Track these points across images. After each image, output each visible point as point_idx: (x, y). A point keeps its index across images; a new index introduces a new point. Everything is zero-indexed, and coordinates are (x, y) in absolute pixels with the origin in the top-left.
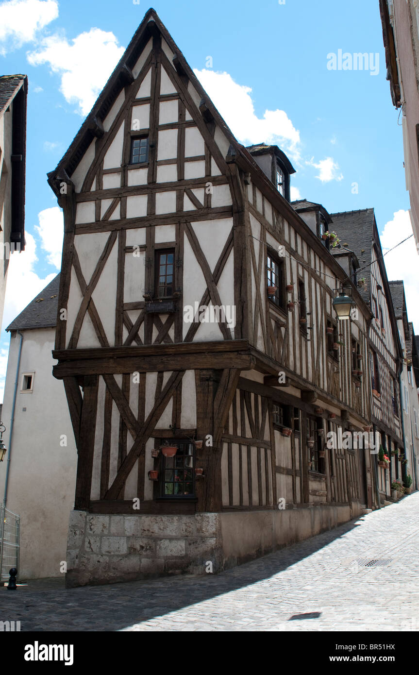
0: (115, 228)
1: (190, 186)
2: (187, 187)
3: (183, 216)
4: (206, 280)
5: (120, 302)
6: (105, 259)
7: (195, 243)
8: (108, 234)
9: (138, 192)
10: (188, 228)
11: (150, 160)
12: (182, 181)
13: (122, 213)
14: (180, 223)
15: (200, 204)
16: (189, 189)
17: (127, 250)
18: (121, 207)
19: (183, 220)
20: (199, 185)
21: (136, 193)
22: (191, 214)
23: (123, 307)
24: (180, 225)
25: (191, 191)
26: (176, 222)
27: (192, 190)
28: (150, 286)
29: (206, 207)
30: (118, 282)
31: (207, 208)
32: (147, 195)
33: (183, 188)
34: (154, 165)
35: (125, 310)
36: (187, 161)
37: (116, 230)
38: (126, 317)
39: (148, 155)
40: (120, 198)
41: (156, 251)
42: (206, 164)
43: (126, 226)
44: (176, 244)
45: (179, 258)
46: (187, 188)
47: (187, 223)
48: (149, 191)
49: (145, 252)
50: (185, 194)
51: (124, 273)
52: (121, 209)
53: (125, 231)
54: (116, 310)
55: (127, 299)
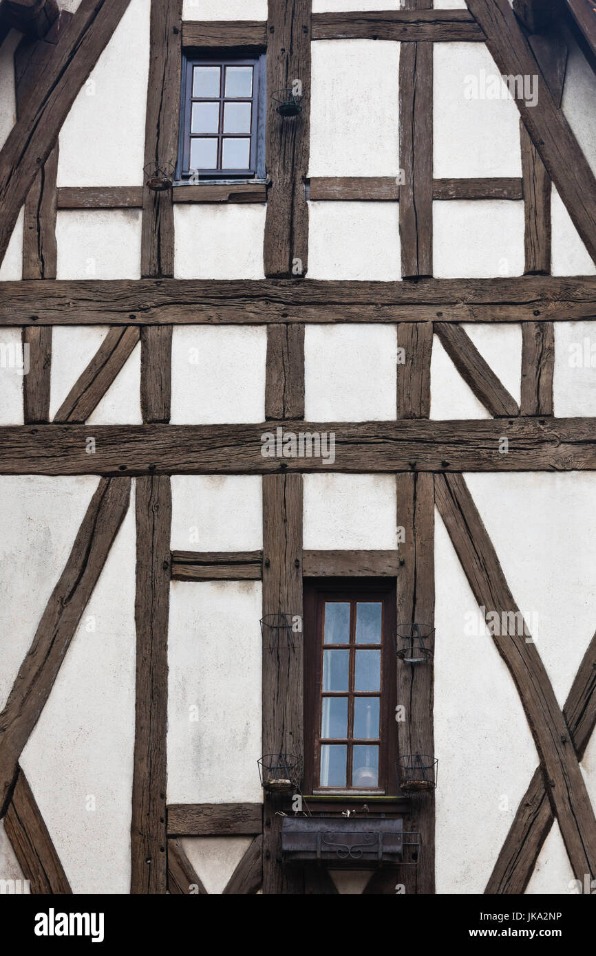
0: (122, 462)
1: (461, 311)
2: (448, 313)
3: (431, 442)
4: (535, 734)
5: (151, 799)
6: (76, 598)
7: (484, 568)
8: (85, 489)
9: (224, 310)
10: (451, 494)
11: (277, 168)
12: (427, 285)
13: (154, 401)
14: (417, 472)
15: (506, 394)
16: (456, 323)
17: (179, 570)
18: (144, 371)
19: (431, 459)
20: (501, 313)
21: (212, 312)
22: (467, 436)
23: (165, 820)
24: (415, 479)
25: (463, 331)
26: (399, 465)
27: (469, 329)
28: (289, 741)
29: (531, 411)
30: (138, 706)
31: (537, 415)
32: (264, 328)
33: (429, 314)
34: (293, 194)
35: (175, 836)
36: (445, 197)
37: (125, 472)
38: (181, 864)
39: (263, 143)
40: (142, 327)
41: (308, 582)
42: (528, 217)
43: (170, 460)
44: (402, 564)
45: (415, 627)
46: (446, 317)
47: (450, 476)
48: (274, 310)
49: (258, 585)
50: (436, 341)
51: (166, 669)
52: (143, 379)
53: (168, 483)
54: (134, 830)
55: (180, 790)
